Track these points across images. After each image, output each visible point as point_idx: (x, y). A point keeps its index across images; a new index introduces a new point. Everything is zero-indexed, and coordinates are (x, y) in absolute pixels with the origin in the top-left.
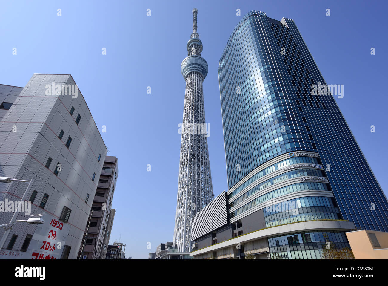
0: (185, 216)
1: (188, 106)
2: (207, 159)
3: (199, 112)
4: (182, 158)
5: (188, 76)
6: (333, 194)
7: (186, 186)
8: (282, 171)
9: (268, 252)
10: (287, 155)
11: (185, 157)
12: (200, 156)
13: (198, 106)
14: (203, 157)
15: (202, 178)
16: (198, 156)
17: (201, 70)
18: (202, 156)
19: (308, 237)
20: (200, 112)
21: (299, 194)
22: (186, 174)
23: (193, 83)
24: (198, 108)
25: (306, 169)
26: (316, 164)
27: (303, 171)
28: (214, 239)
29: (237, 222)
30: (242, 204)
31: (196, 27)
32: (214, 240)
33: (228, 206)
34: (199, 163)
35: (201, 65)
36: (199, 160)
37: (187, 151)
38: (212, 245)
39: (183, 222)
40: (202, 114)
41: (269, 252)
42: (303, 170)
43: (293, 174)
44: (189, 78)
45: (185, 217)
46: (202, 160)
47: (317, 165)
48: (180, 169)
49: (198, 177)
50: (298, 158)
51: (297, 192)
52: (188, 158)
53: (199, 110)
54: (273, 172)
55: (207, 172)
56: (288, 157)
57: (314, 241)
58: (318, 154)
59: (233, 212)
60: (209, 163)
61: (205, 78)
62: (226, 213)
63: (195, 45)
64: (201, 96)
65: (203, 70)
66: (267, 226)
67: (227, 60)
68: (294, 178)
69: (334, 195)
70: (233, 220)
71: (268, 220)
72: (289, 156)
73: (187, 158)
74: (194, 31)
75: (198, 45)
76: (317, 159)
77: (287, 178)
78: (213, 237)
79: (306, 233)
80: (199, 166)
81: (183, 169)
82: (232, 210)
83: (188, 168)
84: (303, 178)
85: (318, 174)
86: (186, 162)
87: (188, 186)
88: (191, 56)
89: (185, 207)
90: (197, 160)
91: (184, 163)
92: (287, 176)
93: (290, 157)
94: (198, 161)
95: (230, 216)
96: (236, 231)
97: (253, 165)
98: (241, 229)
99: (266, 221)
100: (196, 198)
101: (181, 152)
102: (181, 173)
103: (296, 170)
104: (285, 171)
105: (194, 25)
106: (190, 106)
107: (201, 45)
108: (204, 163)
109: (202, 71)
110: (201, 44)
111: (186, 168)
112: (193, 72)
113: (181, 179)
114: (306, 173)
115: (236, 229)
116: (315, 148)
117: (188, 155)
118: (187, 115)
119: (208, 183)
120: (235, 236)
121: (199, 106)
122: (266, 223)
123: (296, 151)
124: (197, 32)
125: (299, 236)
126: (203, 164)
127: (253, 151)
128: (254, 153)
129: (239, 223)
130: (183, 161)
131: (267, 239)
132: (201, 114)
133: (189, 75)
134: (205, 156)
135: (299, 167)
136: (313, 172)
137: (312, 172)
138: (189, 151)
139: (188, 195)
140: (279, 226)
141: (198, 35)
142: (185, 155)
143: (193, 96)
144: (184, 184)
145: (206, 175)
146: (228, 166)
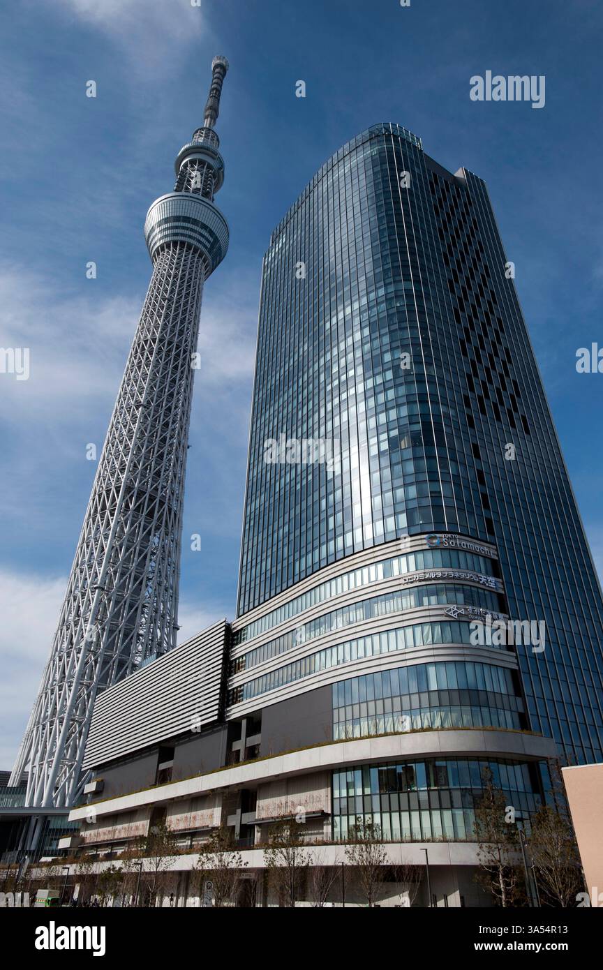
0: (74, 685)
1: (146, 342)
2: (175, 515)
3: (176, 368)
4: (97, 496)
5: (163, 250)
6: (516, 661)
7: (96, 588)
8: (402, 581)
9: (328, 815)
10: (421, 539)
11: (108, 498)
12: (157, 500)
13: (177, 348)
14: (166, 506)
15: (150, 569)
16: (152, 499)
17: (207, 243)
18: (162, 503)
19: (442, 774)
20: (182, 366)
21: (436, 652)
22: (103, 550)
23: (176, 276)
24: (178, 355)
25: (463, 585)
26: (487, 574)
27: (456, 590)
28: (163, 766)
29: (247, 717)
30: (272, 664)
31: (214, 112)
32: (164, 771)
33: (230, 666)
34: (150, 523)
35: (211, 230)
36: (151, 514)
37: (118, 480)
38: (154, 786)
39: (63, 706)
40: (185, 373)
41: (330, 812)
42: (456, 586)
43: (429, 595)
44: (167, 256)
45: (73, 688)
46: (162, 514)
47: (490, 579)
48: (84, 532)
49: (139, 565)
50: (446, 553)
51: (431, 647)
52: (118, 501)
53: (180, 361)
54: (377, 583)
55: (170, 552)
56: (422, 545)
57: (454, 785)
58: (497, 550)
59: (240, 686)
60: (180, 527)
61: (213, 270)
62: (219, 686)
63: (202, 163)
64: (192, 319)
65: (213, 245)
66: (336, 737)
67: (295, 236)
68: (430, 607)
69: (518, 664)
70: (236, 711)
71: (342, 719)
72: (425, 544)
73: (114, 500)
74: (206, 123)
75: (210, 167)
76: (494, 562)
77: (413, 604)
78: (161, 761)
79: (438, 763)
80: (149, 533)
81: (96, 534)
82: (237, 680)
83: (111, 532)
84: (452, 608)
85: (490, 605)
86: (108, 513)
87: (103, 589)
88: (183, 193)
89: (80, 656)
90: (145, 513)
91: (102, 516)
92: (412, 598)
93: (427, 547)
94: (147, 515)
95: (228, 696)
96: (239, 746)
97: (324, 555)
98: (255, 740)
99: (336, 720)
100: (120, 631)
101: (97, 477)
102: (85, 544)
103: (438, 586)
104: (412, 582)
105: (209, 104)
106: (154, 343)
107: (220, 169)
108: (166, 525)
109: (208, 246)
110: (221, 167)
111: (104, 531)
112: (183, 243)
113: (83, 563)
114: (460, 597)
115: (240, 739)
116: (491, 532)
117: (118, 492)
118: (139, 368)
119: (166, 590)
120: (233, 759)
121: (182, 348)
122: (335, 726)
123: (445, 532)
124: (215, 128)
125: (419, 769)
126: (163, 529)
127: (329, 514)
128: (331, 520)
129: (254, 722)
130: (99, 509)
131: (330, 776)
132: (182, 372)
133: (168, 247)
134: (174, 504)
135: (448, 578)
136: (479, 598)
137: (475, 596)
138: (123, 480)
139: (97, 619)
140: (369, 737)
141: (216, 138)
142: (108, 492)
143: (167, 316)
144: (89, 581)
145: (166, 561)
146: (246, 545)
